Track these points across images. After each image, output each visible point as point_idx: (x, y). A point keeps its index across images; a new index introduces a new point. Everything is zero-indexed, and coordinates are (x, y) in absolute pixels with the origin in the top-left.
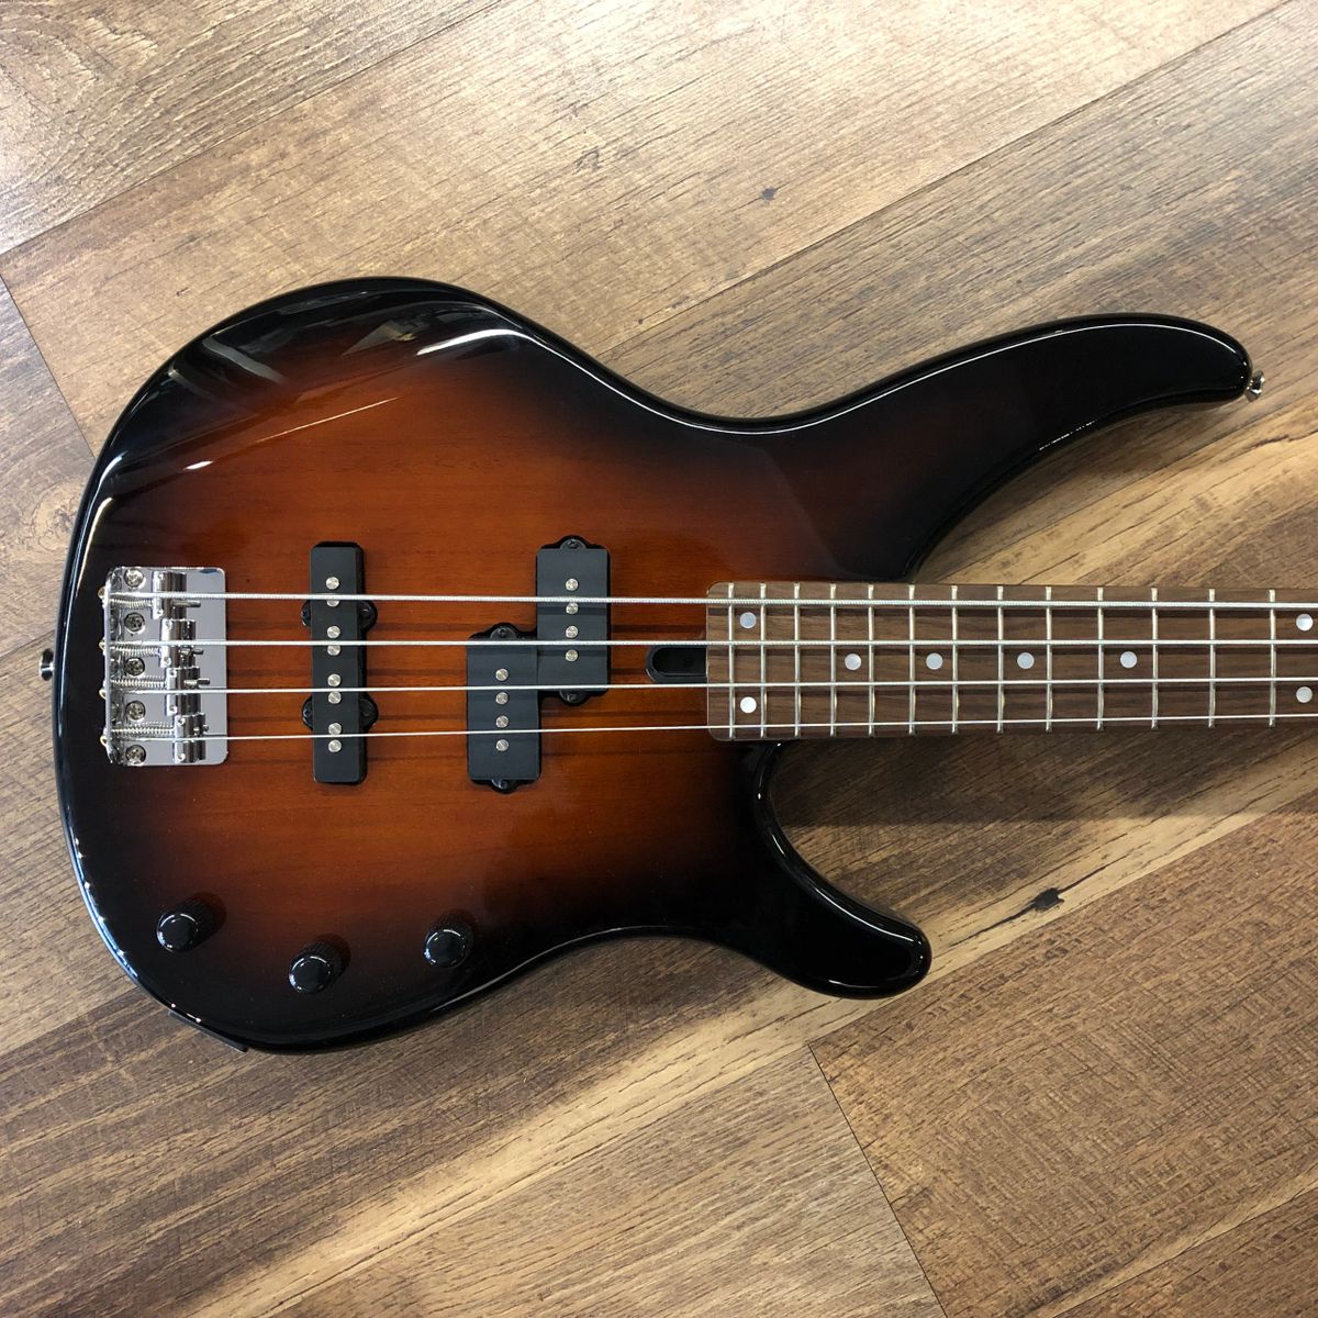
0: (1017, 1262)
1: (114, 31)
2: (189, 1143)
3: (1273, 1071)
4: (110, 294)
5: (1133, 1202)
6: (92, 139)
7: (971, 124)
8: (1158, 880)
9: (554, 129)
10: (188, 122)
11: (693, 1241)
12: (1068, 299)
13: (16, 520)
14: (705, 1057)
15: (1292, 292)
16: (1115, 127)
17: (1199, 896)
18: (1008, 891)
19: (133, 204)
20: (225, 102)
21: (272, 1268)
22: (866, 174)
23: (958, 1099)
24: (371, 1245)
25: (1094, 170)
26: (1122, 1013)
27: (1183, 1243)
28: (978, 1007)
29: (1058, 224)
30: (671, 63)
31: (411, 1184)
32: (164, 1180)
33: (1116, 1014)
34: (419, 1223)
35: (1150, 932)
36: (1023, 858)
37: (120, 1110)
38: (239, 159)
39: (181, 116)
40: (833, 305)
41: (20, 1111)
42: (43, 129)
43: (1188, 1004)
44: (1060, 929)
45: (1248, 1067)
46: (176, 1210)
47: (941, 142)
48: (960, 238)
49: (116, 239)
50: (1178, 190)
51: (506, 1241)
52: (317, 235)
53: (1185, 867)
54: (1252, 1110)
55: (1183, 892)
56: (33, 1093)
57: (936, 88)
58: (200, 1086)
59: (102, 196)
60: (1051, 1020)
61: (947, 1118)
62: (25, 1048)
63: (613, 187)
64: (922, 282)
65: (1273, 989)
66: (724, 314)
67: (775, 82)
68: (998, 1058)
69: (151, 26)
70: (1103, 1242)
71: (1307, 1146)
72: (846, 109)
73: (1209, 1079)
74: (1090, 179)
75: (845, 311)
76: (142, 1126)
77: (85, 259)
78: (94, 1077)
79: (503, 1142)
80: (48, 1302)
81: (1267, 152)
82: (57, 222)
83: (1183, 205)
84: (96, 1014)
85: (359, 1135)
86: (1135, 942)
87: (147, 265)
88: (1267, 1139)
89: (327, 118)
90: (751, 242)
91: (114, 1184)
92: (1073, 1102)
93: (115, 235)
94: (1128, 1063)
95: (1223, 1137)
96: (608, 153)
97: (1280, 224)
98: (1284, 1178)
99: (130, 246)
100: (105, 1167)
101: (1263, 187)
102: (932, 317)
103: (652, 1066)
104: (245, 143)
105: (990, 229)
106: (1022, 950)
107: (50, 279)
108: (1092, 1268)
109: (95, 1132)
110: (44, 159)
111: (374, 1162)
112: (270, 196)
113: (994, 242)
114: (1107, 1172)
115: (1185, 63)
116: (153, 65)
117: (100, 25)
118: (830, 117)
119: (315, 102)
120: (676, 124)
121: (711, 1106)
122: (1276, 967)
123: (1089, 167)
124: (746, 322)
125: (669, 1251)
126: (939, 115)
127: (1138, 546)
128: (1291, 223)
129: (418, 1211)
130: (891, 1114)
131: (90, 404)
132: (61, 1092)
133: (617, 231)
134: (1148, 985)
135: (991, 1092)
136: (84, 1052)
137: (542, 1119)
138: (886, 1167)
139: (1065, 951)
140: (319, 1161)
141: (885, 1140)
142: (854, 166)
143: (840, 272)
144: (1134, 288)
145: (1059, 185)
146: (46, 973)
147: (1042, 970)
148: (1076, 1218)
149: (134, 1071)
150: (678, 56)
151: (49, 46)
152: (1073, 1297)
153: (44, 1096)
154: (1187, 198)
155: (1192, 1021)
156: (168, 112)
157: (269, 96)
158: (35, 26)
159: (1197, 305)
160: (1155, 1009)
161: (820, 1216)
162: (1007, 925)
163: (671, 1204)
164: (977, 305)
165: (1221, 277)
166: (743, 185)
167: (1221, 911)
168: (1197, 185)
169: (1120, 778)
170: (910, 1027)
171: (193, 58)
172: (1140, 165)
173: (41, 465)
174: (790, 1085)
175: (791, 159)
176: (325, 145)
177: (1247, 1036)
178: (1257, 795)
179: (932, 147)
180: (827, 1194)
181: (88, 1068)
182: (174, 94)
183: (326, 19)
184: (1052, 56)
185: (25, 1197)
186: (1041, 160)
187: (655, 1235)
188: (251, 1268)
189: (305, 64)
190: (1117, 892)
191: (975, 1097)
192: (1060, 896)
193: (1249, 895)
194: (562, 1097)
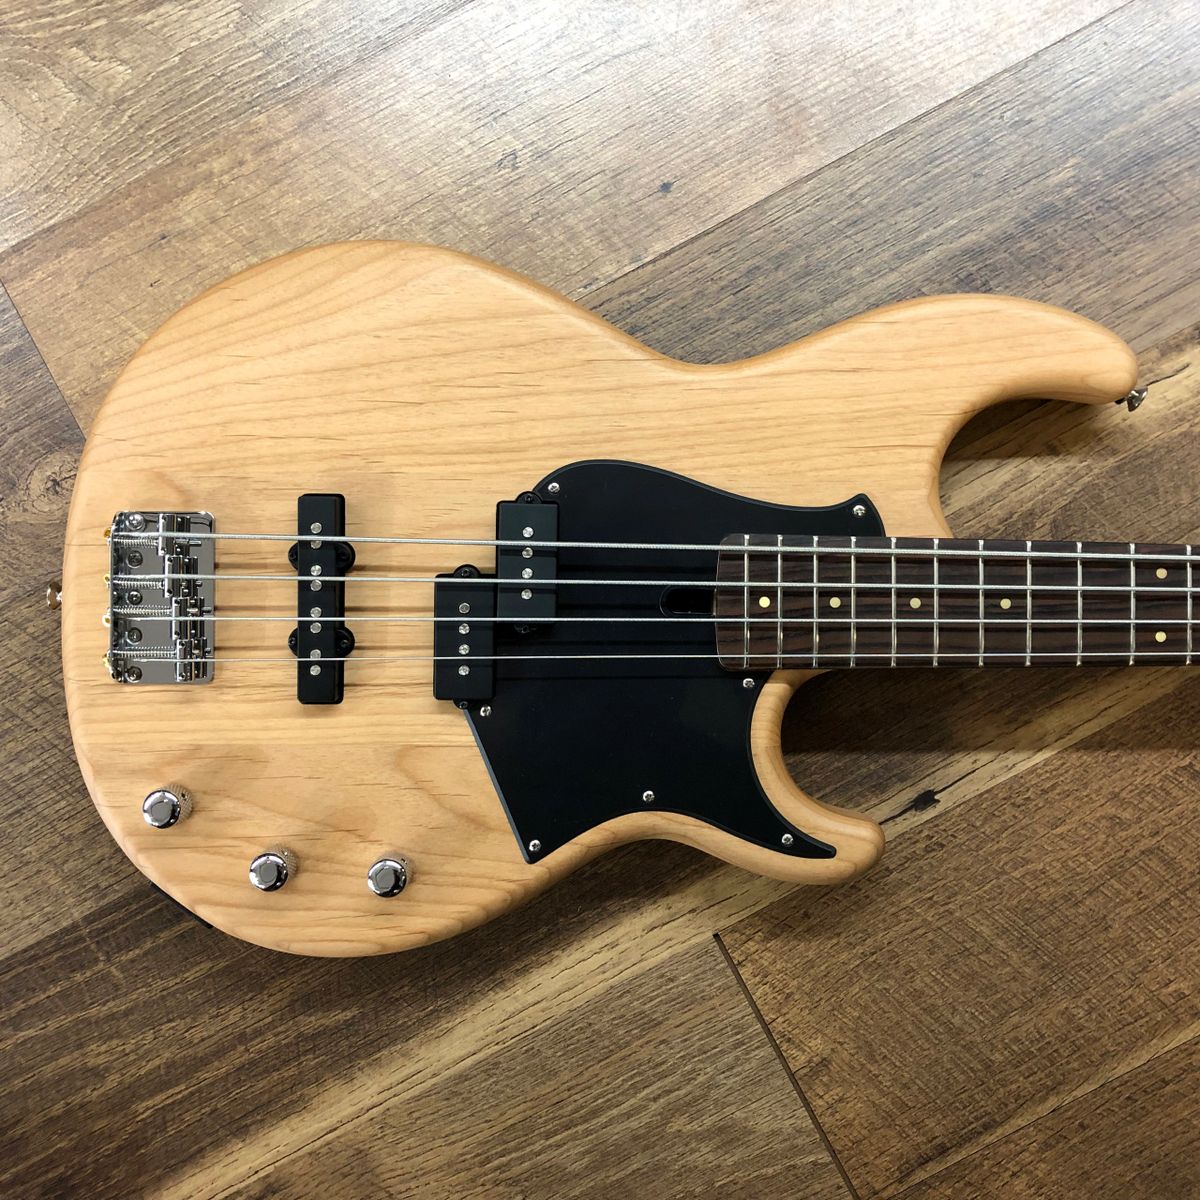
0: (907, 1122)
1: (93, 59)
2: (171, 1032)
3: (1128, 947)
4: (92, 286)
5: (1008, 1067)
6: (76, 152)
7: (842, 123)
8: (1022, 781)
9: (477, 135)
10: (159, 135)
11: (615, 1112)
12: (930, 273)
13: (13, 485)
14: (627, 945)
15: (1126, 263)
16: (966, 124)
17: (1059, 794)
18: (890, 793)
19: (111, 208)
20: (191, 117)
21: (248, 1141)
22: (750, 168)
23: (851, 978)
24: (335, 1119)
25: (949, 160)
26: (994, 899)
27: (1053, 1102)
28: (867, 897)
29: (919, 208)
30: (578, 76)
31: (369, 1065)
32: (150, 1066)
33: (989, 900)
34: (376, 1099)
35: (1017, 827)
36: (902, 764)
37: (111, 1004)
38: (203, 167)
39: (153, 131)
40: (723, 283)
41: (23, 1006)
42: (33, 145)
43: (1052, 890)
44: (937, 826)
45: (1107, 945)
46: (162, 1091)
47: (815, 139)
48: (835, 222)
49: (97, 239)
50: (1024, 176)
51: (450, 1115)
52: (272, 231)
53: (1047, 768)
54: (1110, 982)
55: (1045, 792)
56: (34, 990)
57: (810, 92)
58: (182, 981)
59: (85, 201)
60: (931, 906)
61: (842, 996)
62: (25, 951)
63: (529, 186)
64: (802, 261)
65: (1127, 875)
66: (629, 293)
67: (669, 90)
68: (886, 942)
69: (125, 54)
70: (982, 1103)
71: (1160, 1014)
72: (730, 112)
73: (1072, 957)
74: (946, 168)
75: (735, 288)
76: (130, 1018)
77: (70, 256)
78: (88, 974)
79: (450, 1025)
80: (50, 1175)
81: (1100, 142)
82: (46, 225)
83: (1029, 189)
84: (88, 919)
85: (323, 1021)
86: (1004, 835)
87: (124, 261)
88: (1125, 1008)
89: (279, 130)
90: (651, 230)
91: (107, 1069)
92: (953, 979)
93: (95, 235)
94: (1001, 944)
95: (1086, 1007)
96: (525, 155)
97: (1113, 204)
98: (1140, 1043)
99: (109, 244)
100: (99, 1054)
101: (1096, 173)
102: (811, 291)
103: (577, 955)
104: (208, 153)
105: (860, 213)
106: (904, 845)
107: (39, 275)
108: (973, 1126)
109: (90, 1024)
110: (34, 171)
111: (336, 1045)
112: (230, 198)
113: (862, 226)
114: (984, 1041)
115: (1026, 66)
116: (127, 87)
117: (81, 53)
118: (718, 120)
119: (268, 116)
120: (585, 128)
121: (628, 992)
122: (1130, 855)
123: (945, 158)
124: (649, 300)
125: (594, 1122)
126: (813, 115)
127: (997, 488)
128: (1122, 203)
129: (375, 1088)
130: (792, 993)
131: (75, 383)
132: (58, 989)
133: (534, 223)
134: (1016, 874)
135: (880, 971)
136: (78, 953)
137: (484, 1003)
138: (789, 1040)
139: (943, 846)
140: (287, 1046)
141: (787, 1016)
142: (740, 162)
143: (730, 254)
144: (988, 262)
145: (919, 175)
146: (44, 883)
147: (921, 863)
148: (957, 1082)
149: (123, 968)
150: (584, 69)
151: (36, 72)
152: (957, 1152)
153: (44, 992)
154: (1032, 183)
155: (1056, 905)
156: (141, 127)
157: (229, 112)
158: (25, 56)
159: (1042, 276)
160: (1023, 896)
161: (726, 1088)
162: (891, 823)
163: (595, 1080)
164: (850, 280)
165: (1063, 251)
166: (645, 180)
167: (1078, 807)
168: (1040, 171)
169: (987, 692)
170: (806, 915)
171: (162, 80)
172: (990, 155)
173: (34, 436)
174: (697, 971)
175: (685, 157)
176: (277, 152)
177: (1105, 916)
178: (1107, 704)
179: (808, 143)
180: (732, 1068)
181: (82, 967)
182: (146, 112)
183: (278, 44)
184: (910, 62)
185: (29, 1082)
186: (903, 153)
187: (582, 1107)
188: (229, 1141)
189: (260, 83)
190: (987, 792)
191: (866, 977)
192: (936, 797)
193: (1104, 792)
194: (501, 984)
